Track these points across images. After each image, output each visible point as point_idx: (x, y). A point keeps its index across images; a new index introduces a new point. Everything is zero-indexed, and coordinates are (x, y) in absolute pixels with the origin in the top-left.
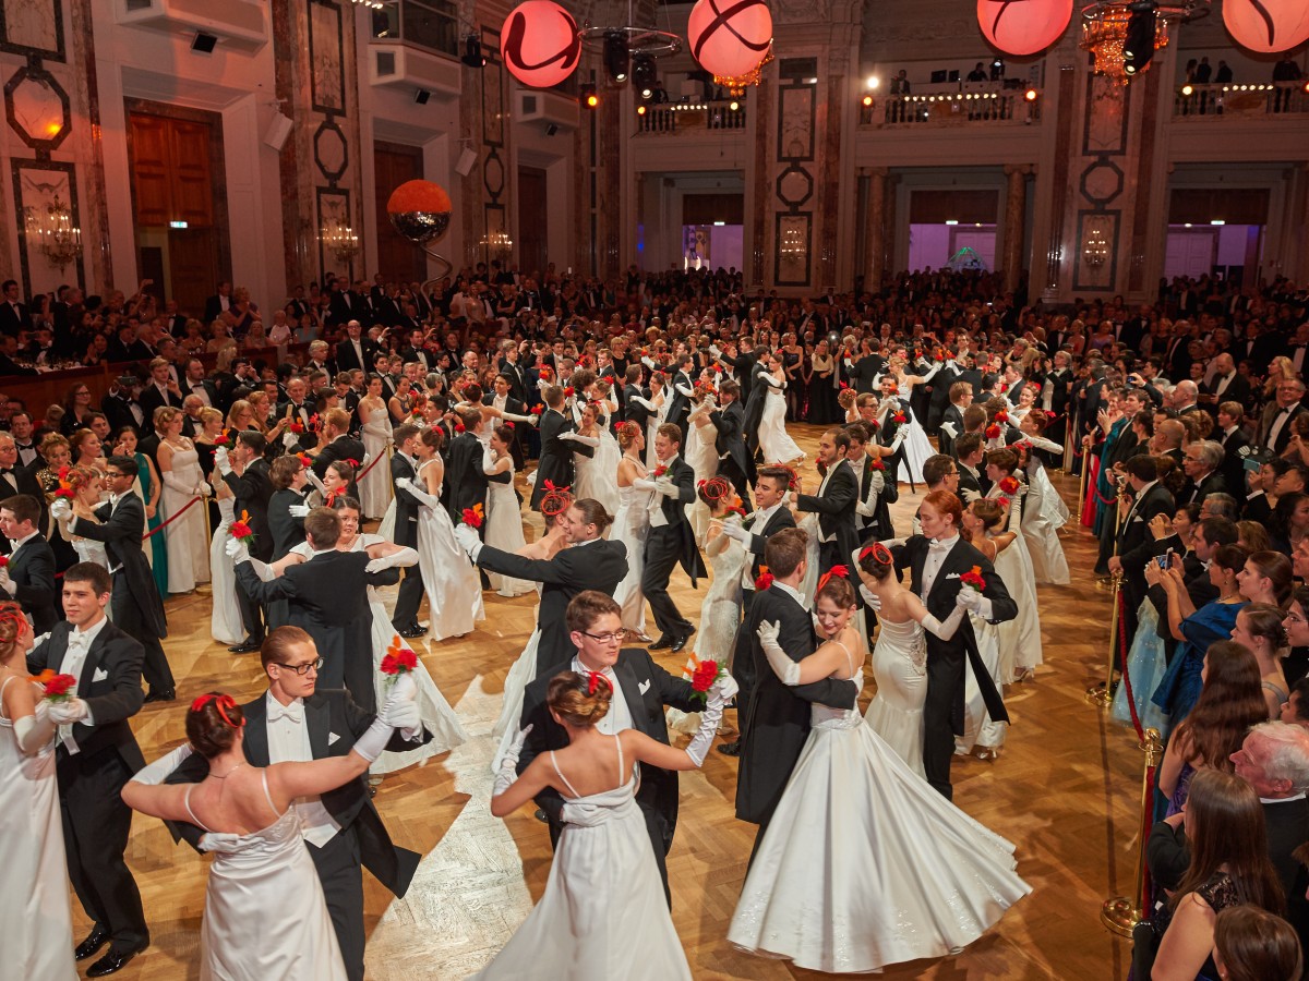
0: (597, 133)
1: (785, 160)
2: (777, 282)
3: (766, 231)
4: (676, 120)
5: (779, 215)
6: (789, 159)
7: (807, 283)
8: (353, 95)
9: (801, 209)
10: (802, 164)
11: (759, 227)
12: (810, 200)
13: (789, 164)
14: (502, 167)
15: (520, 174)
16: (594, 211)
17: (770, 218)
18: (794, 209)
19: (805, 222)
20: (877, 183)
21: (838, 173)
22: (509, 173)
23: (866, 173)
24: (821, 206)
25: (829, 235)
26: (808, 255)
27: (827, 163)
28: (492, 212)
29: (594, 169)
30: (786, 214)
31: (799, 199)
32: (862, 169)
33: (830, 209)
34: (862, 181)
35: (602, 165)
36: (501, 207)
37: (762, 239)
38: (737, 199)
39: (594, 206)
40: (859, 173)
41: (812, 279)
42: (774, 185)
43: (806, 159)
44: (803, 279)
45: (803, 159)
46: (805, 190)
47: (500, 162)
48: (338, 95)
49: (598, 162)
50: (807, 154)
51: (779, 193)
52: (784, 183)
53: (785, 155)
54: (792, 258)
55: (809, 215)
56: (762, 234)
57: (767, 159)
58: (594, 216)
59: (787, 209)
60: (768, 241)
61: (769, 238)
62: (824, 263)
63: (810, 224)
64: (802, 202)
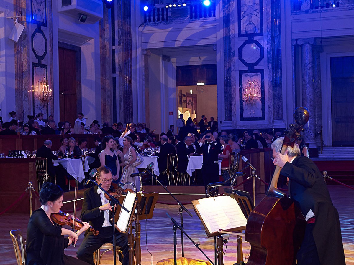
1: (244, 35)
2: (242, 119)
3: (232, 83)
5: (241, 73)
6: (246, 35)
7: (263, 118)
9: (256, 68)
10: (256, 38)
11: (228, 83)
12: (262, 61)
13: (246, 39)
14: (46, 40)
15: (60, 48)
16: (114, 75)
17: (235, 75)
18: (251, 69)
19: (259, 76)
20: (307, 49)
21: (280, 43)
22: (52, 44)
23: (299, 43)
24: (270, 65)
25: (276, 85)
26: (263, 99)
27: (273, 37)
28: (37, 69)
29: (114, 48)
30: (246, 72)
31: (254, 61)
32: (297, 40)
33: (276, 67)
34: (297, 48)
36: (45, 67)
37: (230, 90)
38: (212, 68)
39: (114, 72)
40: (295, 43)
41: (266, 116)
42: (237, 53)
43: (258, 35)
44: (260, 115)
45: (255, 34)
46: (259, 56)
47: (44, 36)
49: (116, 43)
50: (259, 32)
51: (240, 58)
52: (243, 51)
53: (243, 32)
54: (251, 102)
55: (262, 71)
56: (230, 86)
57: (231, 36)
58: (114, 79)
59: (246, 68)
60: (234, 91)
61: (235, 89)
62: (274, 103)
63: (263, 77)
64: (256, 64)
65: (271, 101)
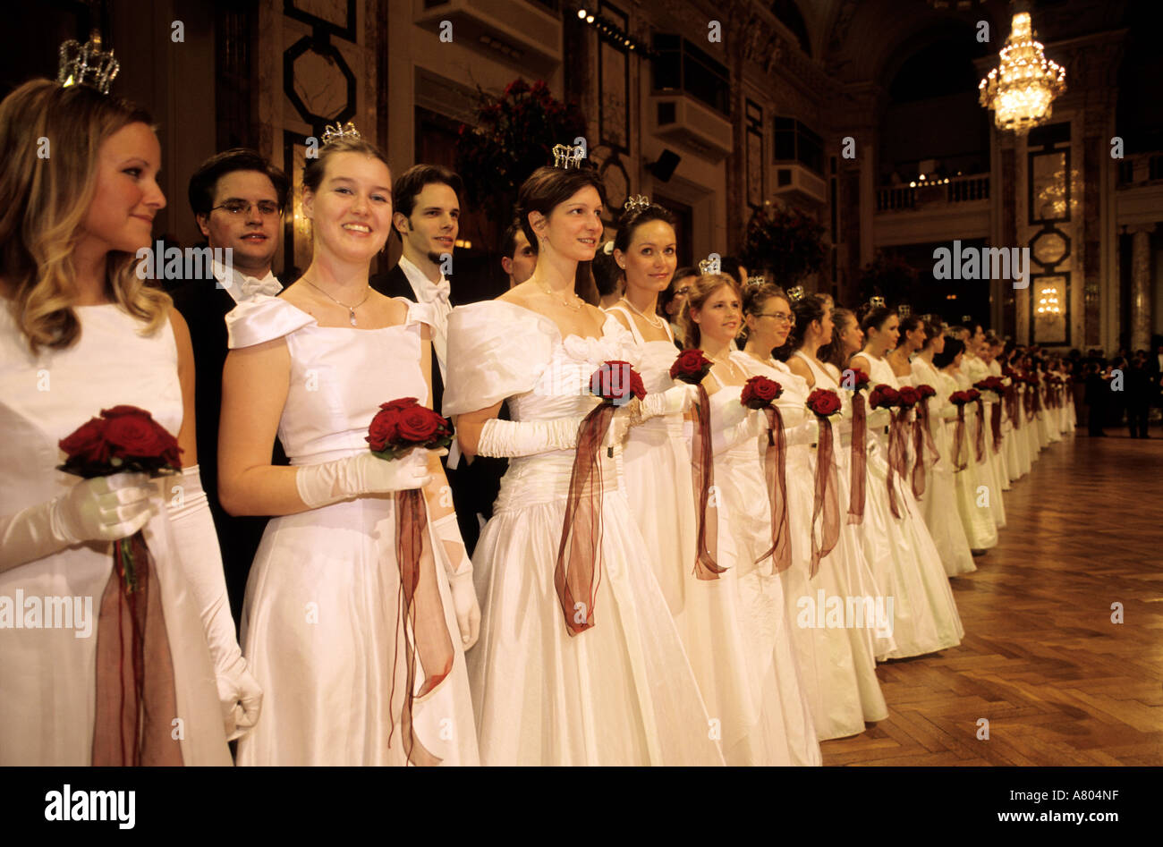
0: (838, 213)
1: (1038, 223)
4: (916, 197)
5: (1032, 278)
6: (1042, 221)
7: (1067, 343)
8: (637, 136)
9: (1057, 269)
10: (1057, 226)
12: (1067, 260)
13: (1041, 227)
18: (1050, 271)
19: (1063, 282)
20: (1142, 240)
21: (1098, 232)
23: (1130, 231)
24: (1081, 265)
26: (1068, 315)
27: (1085, 223)
30: (1040, 275)
31: (1055, 260)
32: (1125, 227)
33: (1091, 267)
34: (1125, 239)
35: (843, 241)
37: (1014, 303)
39: (835, 279)
40: (1122, 231)
41: (1073, 339)
43: (1061, 220)
44: (1062, 338)
45: (1057, 221)
46: (1062, 251)
48: (623, 134)
49: (839, 240)
50: (1062, 215)
51: (1031, 255)
52: (1037, 246)
53: (1037, 218)
54: (1049, 320)
55: (1067, 275)
56: (1014, 298)
57: (1018, 224)
59: (1042, 270)
60: (1021, 303)
61: (1021, 301)
62: (1086, 322)
63: (1068, 283)
64: (1058, 263)
65: (1083, 318)
